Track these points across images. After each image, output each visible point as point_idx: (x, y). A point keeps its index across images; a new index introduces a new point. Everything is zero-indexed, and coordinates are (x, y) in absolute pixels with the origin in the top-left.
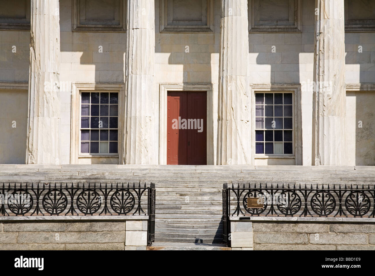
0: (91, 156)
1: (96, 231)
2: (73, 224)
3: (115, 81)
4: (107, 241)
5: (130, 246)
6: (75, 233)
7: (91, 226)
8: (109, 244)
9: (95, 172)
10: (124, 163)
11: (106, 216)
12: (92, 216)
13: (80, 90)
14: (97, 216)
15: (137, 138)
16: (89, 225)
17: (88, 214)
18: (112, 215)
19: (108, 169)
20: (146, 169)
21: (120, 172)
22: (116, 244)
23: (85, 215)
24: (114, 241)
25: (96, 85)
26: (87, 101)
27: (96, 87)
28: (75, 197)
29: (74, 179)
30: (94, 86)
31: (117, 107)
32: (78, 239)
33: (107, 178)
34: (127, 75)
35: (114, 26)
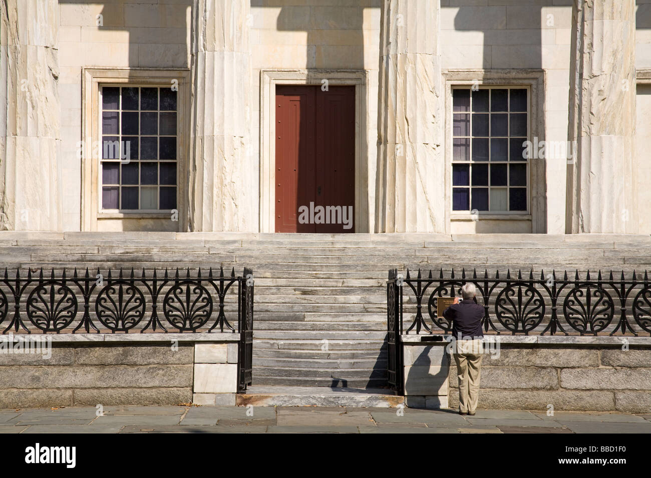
0: (121, 216)
1: (134, 364)
2: (88, 350)
3: (170, 64)
4: (157, 383)
5: (204, 393)
6: (93, 368)
7: (125, 354)
8: (162, 389)
9: (132, 247)
10: (189, 230)
11: (155, 335)
12: (127, 334)
13: (99, 83)
14: (136, 334)
15: (216, 180)
16: (121, 352)
17: (120, 330)
18: (166, 332)
19: (157, 241)
20: (234, 242)
21: (182, 246)
22: (175, 389)
23: (113, 332)
24: (172, 383)
25: (130, 73)
26: (114, 104)
27: (130, 77)
28: (93, 297)
29: (90, 261)
30: (126, 74)
31: (174, 116)
32: (100, 379)
33: (156, 258)
34: (194, 51)
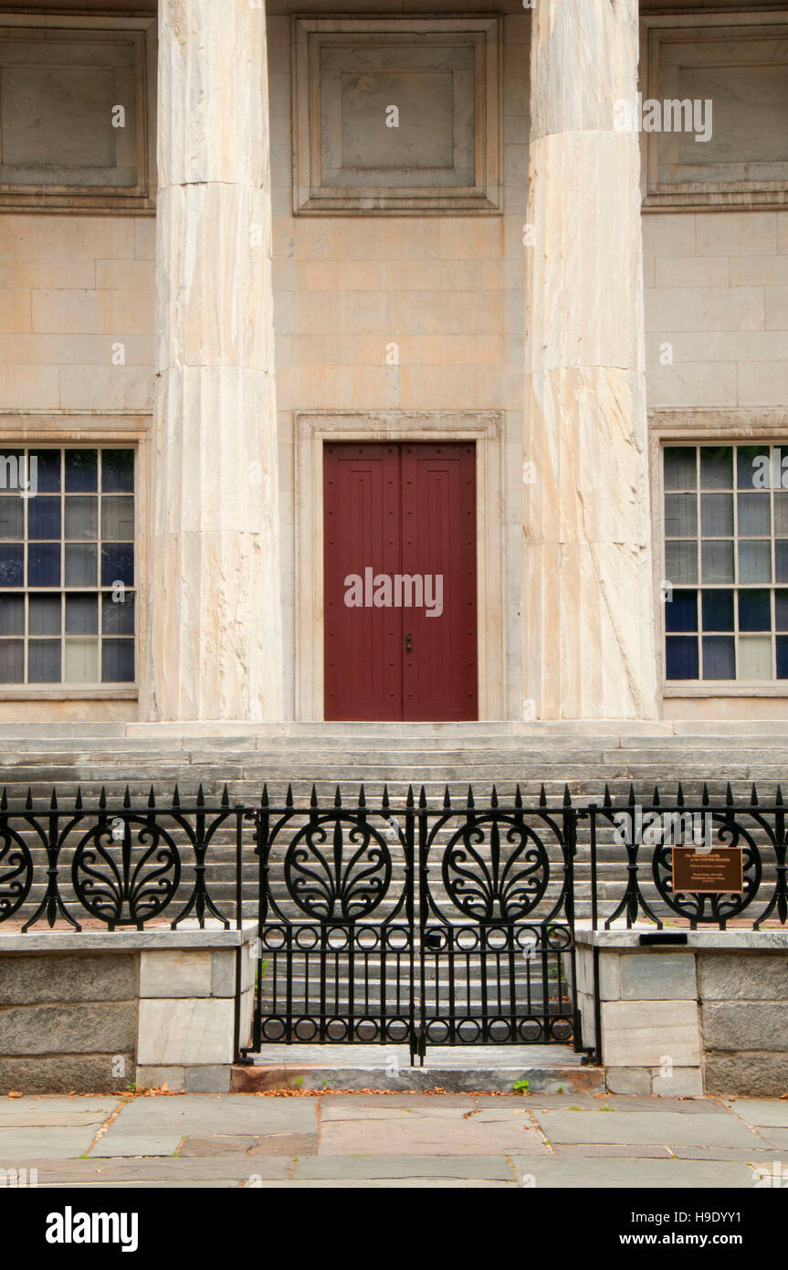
1: (6, 1004)
3: (121, 402)
4: (56, 1045)
5: (160, 1065)
8: (66, 1058)
9: (36, 753)
10: (153, 718)
14: (11, 936)
15: (205, 619)
18: (78, 927)
19: (89, 738)
20: (241, 740)
21: (136, 750)
22: (97, 1058)
24: (88, 1045)
31: (129, 503)
33: (84, 773)
34: (161, 367)
35: (112, 191)
